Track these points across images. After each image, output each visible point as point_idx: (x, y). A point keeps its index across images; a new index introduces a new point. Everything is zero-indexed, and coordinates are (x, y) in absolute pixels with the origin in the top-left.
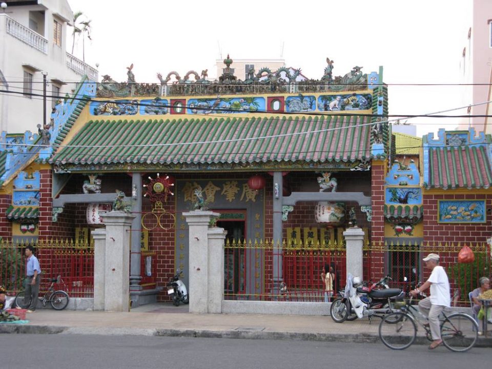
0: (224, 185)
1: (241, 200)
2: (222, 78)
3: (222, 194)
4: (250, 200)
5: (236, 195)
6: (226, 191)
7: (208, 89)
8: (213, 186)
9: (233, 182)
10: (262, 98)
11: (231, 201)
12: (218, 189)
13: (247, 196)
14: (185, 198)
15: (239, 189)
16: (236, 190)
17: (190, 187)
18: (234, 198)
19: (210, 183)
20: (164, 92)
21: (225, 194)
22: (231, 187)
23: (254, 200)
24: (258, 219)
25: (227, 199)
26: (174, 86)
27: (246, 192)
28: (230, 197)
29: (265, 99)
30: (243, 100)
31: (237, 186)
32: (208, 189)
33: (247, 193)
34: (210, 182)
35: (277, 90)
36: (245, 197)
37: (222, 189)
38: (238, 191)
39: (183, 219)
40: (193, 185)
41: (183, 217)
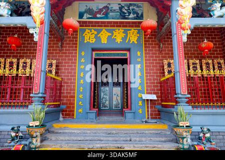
0: (114, 32)
1: (127, 41)
3: (113, 38)
4: (133, 42)
5: (122, 38)
6: (115, 36)
8: (106, 32)
9: (120, 30)
11: (119, 43)
12: (110, 34)
13: (131, 39)
14: (85, 40)
17: (89, 33)
18: (122, 41)
19: (104, 30)
21: (115, 38)
22: (119, 33)
23: (136, 43)
24: (139, 55)
25: (116, 41)
27: (130, 37)
28: (119, 40)
31: (123, 33)
32: (102, 34)
36: (129, 41)
37: (113, 34)
38: (124, 36)
39: (83, 55)
40: (91, 31)
41: (83, 54)
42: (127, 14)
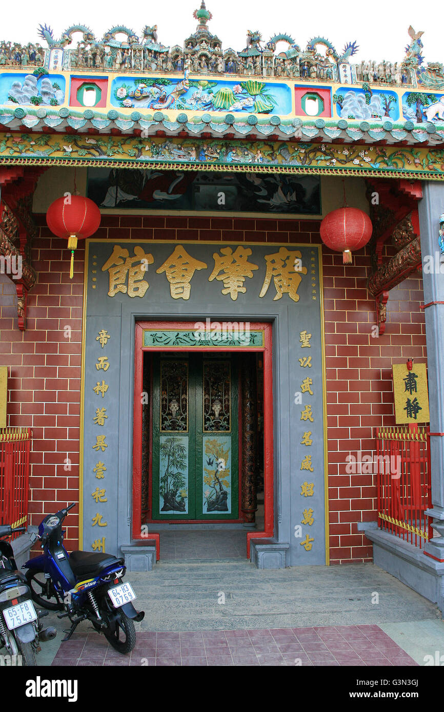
0: (216, 256)
1: (262, 295)
2: (191, 42)
3: (211, 279)
4: (285, 294)
5: (247, 282)
6: (222, 272)
7: (160, 59)
8: (187, 258)
9: (240, 250)
10: (283, 86)
11: (234, 297)
12: (201, 266)
13: (277, 284)
14: (112, 288)
15: (256, 268)
16: (249, 270)
17: (125, 260)
18: (244, 290)
19: (179, 250)
20: (56, 62)
21: (219, 278)
22: (234, 262)
23: (295, 298)
24: (306, 344)
25: (225, 292)
26: (80, 51)
27: (273, 276)
28: (234, 286)
29: (289, 90)
30: (240, 88)
31: (250, 260)
32: (172, 266)
33: (276, 280)
34: (181, 247)
35: (313, 75)
36: (272, 290)
37: (211, 266)
38: (253, 272)
39: (104, 341)
40: (132, 255)
41: (104, 338)
42: (264, 193)
